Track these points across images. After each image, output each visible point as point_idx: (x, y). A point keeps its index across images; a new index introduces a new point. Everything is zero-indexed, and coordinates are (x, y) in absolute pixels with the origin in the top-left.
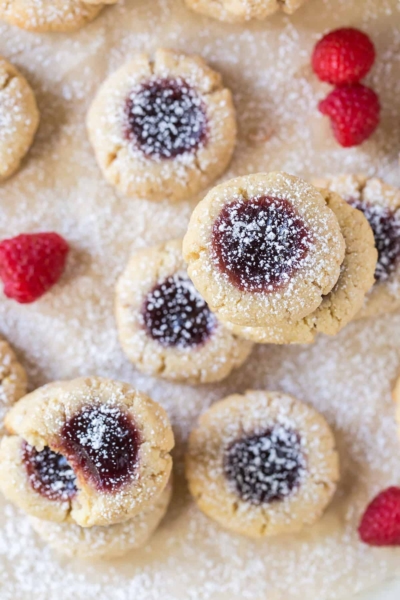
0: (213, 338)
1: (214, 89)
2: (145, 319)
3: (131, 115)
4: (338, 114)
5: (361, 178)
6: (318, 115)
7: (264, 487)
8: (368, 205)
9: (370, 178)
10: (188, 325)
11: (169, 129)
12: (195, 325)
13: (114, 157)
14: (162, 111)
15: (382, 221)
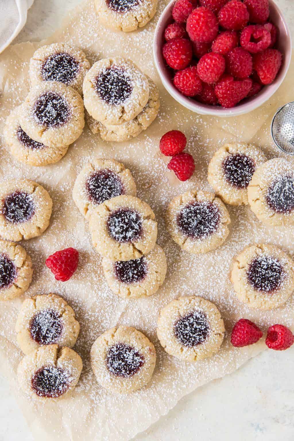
0: (148, 275)
1: (122, 170)
2: (117, 274)
3: (89, 190)
4: (177, 167)
5: (194, 192)
6: (169, 171)
7: (193, 339)
8: (200, 202)
9: (198, 191)
10: (135, 272)
11: (107, 192)
12: (138, 272)
13: (87, 209)
14: (102, 185)
15: (208, 207)
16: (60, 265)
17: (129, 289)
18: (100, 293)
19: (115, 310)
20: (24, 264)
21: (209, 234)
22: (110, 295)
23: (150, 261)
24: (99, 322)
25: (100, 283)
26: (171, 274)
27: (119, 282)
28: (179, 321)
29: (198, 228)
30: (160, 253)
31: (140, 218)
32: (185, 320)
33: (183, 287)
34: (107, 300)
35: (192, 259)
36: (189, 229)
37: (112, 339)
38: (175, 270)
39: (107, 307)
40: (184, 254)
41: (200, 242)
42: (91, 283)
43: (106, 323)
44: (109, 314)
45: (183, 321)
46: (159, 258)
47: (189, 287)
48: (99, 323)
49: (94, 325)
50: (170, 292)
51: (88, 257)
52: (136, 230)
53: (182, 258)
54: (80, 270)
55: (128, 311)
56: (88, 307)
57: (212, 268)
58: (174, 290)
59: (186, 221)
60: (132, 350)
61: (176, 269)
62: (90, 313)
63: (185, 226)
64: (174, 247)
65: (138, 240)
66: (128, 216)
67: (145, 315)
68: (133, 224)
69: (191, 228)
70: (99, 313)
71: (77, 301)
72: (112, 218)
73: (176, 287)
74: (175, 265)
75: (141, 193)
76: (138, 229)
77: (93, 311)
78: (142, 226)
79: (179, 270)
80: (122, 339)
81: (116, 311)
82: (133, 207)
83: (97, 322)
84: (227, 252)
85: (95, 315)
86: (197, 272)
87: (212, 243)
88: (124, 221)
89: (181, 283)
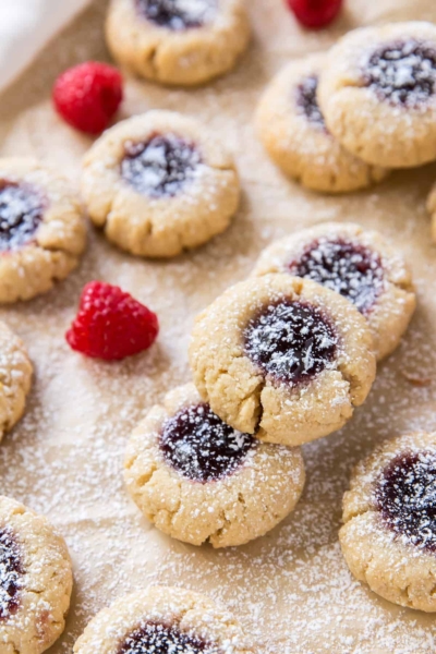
16: (102, 306)
17: (154, 469)
18: (100, 442)
19: (84, 503)
20: (52, 248)
21: (423, 545)
22: (113, 466)
23: (256, 466)
24: (32, 487)
25: (124, 429)
26: (260, 561)
27: (154, 440)
28: (165, 627)
29: (415, 516)
30: (291, 480)
31: (334, 359)
32: (176, 640)
33: (252, 606)
34: (95, 468)
35: (334, 582)
36: (397, 500)
37: (12, 511)
38: (276, 563)
39: (80, 481)
40: (330, 555)
41: (389, 540)
42: (109, 413)
43: (42, 504)
44: (67, 497)
45: (170, 637)
46: (277, 480)
47: (262, 620)
48: (29, 489)
49: (17, 479)
50: (215, 586)
51: (161, 370)
52: (302, 363)
53: (317, 559)
54: (121, 373)
55: (101, 530)
56: (51, 442)
57: (349, 640)
58: (230, 590)
59: (407, 481)
60: (14, 572)
61: (281, 562)
62: (39, 454)
63: (396, 486)
64: (328, 524)
65: (283, 385)
66: (315, 329)
67: (121, 573)
68: (308, 352)
69: (402, 501)
70: (53, 473)
71: (47, 414)
72: (287, 305)
73: (239, 592)
74: (288, 555)
75: (388, 379)
76: (307, 368)
77: (48, 459)
78: (320, 375)
79: (285, 572)
80: (27, 533)
81: (83, 506)
82: (345, 330)
83: (28, 482)
84: (416, 646)
85: (42, 467)
86: (311, 614)
87: (408, 569)
88: (300, 328)
89: (259, 596)
